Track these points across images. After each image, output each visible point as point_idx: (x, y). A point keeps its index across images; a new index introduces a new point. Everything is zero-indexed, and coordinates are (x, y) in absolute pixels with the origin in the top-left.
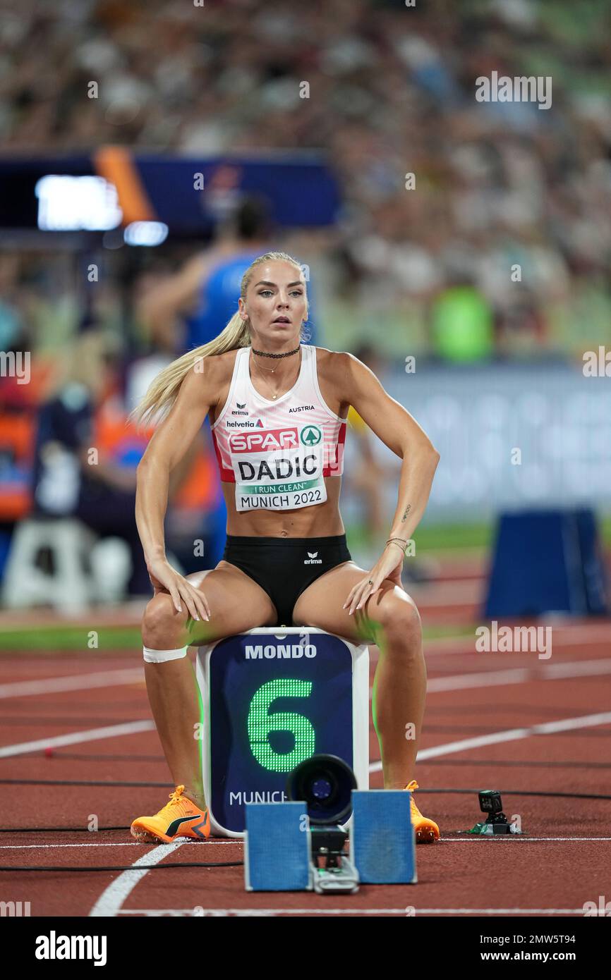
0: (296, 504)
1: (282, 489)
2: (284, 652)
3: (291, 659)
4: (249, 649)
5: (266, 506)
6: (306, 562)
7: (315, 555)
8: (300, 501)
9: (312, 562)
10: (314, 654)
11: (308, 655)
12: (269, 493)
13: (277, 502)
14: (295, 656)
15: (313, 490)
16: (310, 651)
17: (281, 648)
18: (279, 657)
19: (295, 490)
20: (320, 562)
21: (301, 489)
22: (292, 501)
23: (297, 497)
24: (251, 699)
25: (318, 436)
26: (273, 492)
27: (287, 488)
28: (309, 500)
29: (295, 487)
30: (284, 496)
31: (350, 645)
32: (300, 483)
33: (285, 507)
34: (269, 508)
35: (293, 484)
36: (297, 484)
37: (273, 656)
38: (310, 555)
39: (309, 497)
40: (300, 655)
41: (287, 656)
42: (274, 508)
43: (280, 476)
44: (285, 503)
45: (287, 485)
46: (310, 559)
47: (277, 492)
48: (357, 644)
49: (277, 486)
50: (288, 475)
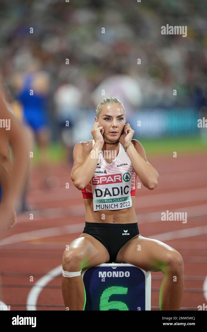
0: (121, 207)
1: (115, 200)
2: (116, 274)
3: (119, 277)
4: (100, 273)
5: (108, 208)
6: (123, 234)
7: (127, 231)
8: (122, 206)
9: (126, 234)
10: (129, 275)
11: (126, 276)
12: (109, 202)
13: (113, 206)
14: (120, 276)
15: (127, 201)
16: (127, 274)
17: (114, 272)
18: (113, 276)
19: (121, 201)
20: (129, 234)
21: (123, 201)
22: (119, 206)
23: (121, 204)
24: (101, 295)
25: (129, 178)
26: (111, 202)
27: (117, 200)
28: (126, 206)
29: (120, 200)
30: (116, 203)
31: (144, 272)
32: (122, 198)
33: (116, 208)
34: (109, 209)
35: (120, 198)
36: (121, 198)
37: (111, 276)
38: (125, 231)
39: (126, 204)
40: (123, 276)
41: (117, 276)
42: (111, 209)
43: (114, 195)
44: (116, 207)
45: (117, 199)
46: (124, 233)
47: (113, 202)
48: (147, 272)
49: (113, 199)
50: (118, 194)
